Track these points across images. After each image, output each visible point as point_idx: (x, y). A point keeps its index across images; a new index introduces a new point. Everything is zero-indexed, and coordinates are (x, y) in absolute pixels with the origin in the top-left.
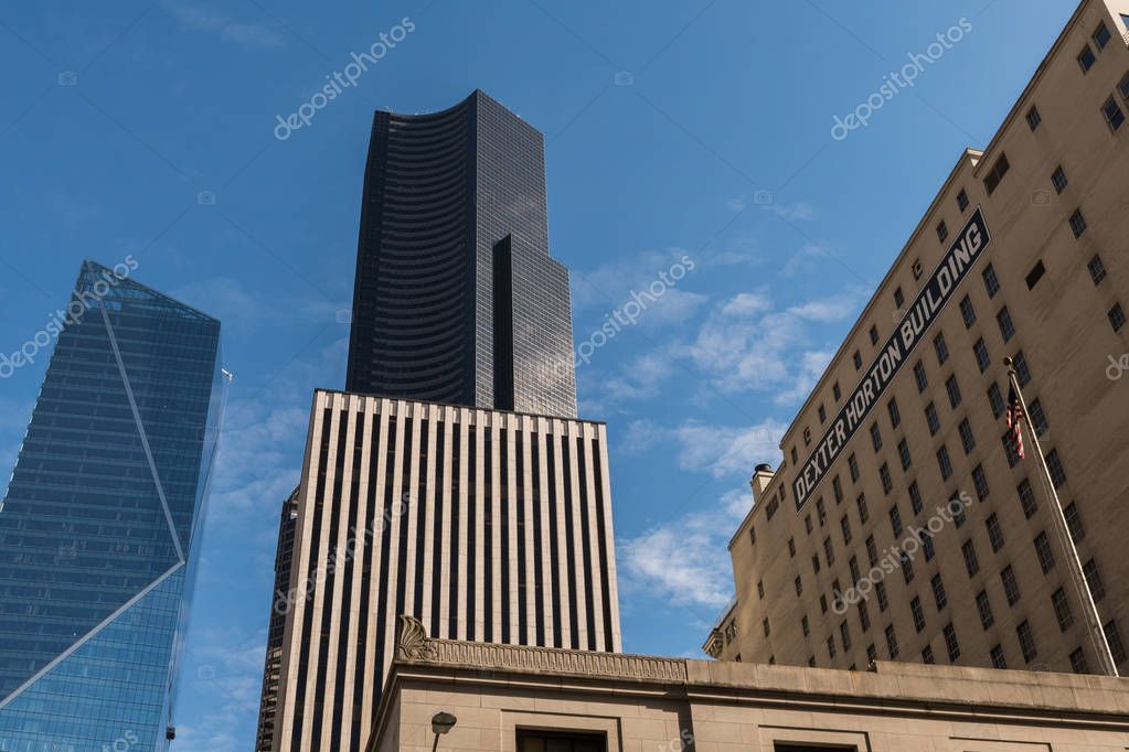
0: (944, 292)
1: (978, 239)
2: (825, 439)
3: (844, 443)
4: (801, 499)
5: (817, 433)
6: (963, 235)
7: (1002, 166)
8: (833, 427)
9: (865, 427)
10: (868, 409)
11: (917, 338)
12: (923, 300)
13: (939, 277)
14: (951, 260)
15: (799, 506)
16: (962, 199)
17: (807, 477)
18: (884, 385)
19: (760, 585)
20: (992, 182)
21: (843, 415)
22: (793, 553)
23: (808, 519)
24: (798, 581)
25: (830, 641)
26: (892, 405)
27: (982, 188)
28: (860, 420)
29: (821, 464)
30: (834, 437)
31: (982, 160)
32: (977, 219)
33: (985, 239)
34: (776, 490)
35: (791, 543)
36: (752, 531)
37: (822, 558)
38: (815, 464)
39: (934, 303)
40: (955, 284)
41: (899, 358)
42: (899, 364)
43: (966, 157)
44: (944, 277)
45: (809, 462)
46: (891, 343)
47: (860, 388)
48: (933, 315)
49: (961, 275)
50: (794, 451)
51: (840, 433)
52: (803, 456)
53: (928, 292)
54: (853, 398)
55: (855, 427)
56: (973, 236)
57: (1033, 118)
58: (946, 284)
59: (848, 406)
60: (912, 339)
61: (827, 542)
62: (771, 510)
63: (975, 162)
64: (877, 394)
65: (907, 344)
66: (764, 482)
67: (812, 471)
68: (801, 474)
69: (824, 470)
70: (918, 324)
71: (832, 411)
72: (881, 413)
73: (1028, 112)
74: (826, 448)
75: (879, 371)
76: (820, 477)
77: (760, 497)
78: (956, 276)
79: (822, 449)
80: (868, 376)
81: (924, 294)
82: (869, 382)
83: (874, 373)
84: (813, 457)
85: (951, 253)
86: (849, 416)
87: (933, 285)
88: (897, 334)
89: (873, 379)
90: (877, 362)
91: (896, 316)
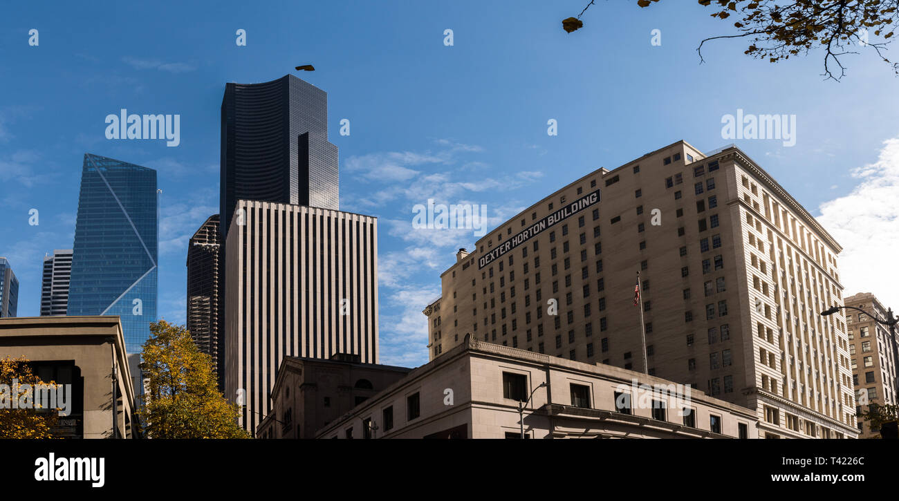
0: (573, 211)
1: (595, 199)
2: (499, 247)
3: (508, 250)
4: (482, 266)
5: (496, 243)
6: (589, 195)
7: (616, 179)
8: (504, 243)
9: (520, 248)
10: (524, 241)
11: (555, 223)
12: (562, 211)
13: (573, 206)
14: (580, 202)
15: (480, 268)
16: (593, 183)
17: (487, 258)
18: (534, 235)
19: (455, 293)
20: (609, 183)
21: (510, 240)
22: (474, 284)
23: (484, 274)
24: (474, 295)
25: (486, 320)
26: (536, 244)
27: (604, 183)
28: (518, 244)
29: (495, 255)
30: (504, 247)
31: (608, 174)
32: (598, 192)
33: (598, 200)
34: (470, 260)
35: (474, 281)
36: (454, 273)
37: (488, 289)
38: (492, 255)
39: (567, 213)
40: (579, 210)
41: (544, 228)
42: (543, 230)
43: (601, 170)
44: (575, 206)
45: (489, 253)
46: (542, 221)
47: (522, 233)
48: (565, 218)
49: (583, 208)
50: (482, 248)
51: (507, 247)
52: (486, 250)
53: (566, 209)
54: (517, 235)
55: (515, 246)
56: (593, 197)
57: (636, 169)
58: (575, 209)
59: (514, 238)
60: (552, 223)
61: (492, 285)
62: (465, 267)
63: (604, 173)
64: (530, 237)
65: (549, 224)
66: (464, 255)
67: (490, 257)
68: (484, 257)
69: (496, 258)
70: (557, 219)
71: (505, 237)
72: (530, 245)
73: (635, 166)
74: (499, 250)
75: (533, 229)
76: (493, 260)
77: (460, 261)
78: (580, 208)
79: (497, 250)
80: (527, 230)
81: (563, 209)
82: (527, 232)
83: (530, 229)
84: (492, 252)
85: (582, 199)
86: (513, 242)
87: (569, 208)
88: (546, 219)
89: (529, 232)
90: (533, 226)
91: (546, 212)
